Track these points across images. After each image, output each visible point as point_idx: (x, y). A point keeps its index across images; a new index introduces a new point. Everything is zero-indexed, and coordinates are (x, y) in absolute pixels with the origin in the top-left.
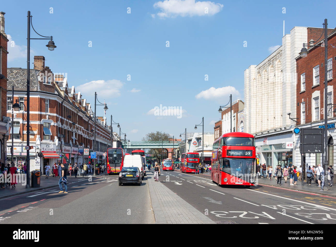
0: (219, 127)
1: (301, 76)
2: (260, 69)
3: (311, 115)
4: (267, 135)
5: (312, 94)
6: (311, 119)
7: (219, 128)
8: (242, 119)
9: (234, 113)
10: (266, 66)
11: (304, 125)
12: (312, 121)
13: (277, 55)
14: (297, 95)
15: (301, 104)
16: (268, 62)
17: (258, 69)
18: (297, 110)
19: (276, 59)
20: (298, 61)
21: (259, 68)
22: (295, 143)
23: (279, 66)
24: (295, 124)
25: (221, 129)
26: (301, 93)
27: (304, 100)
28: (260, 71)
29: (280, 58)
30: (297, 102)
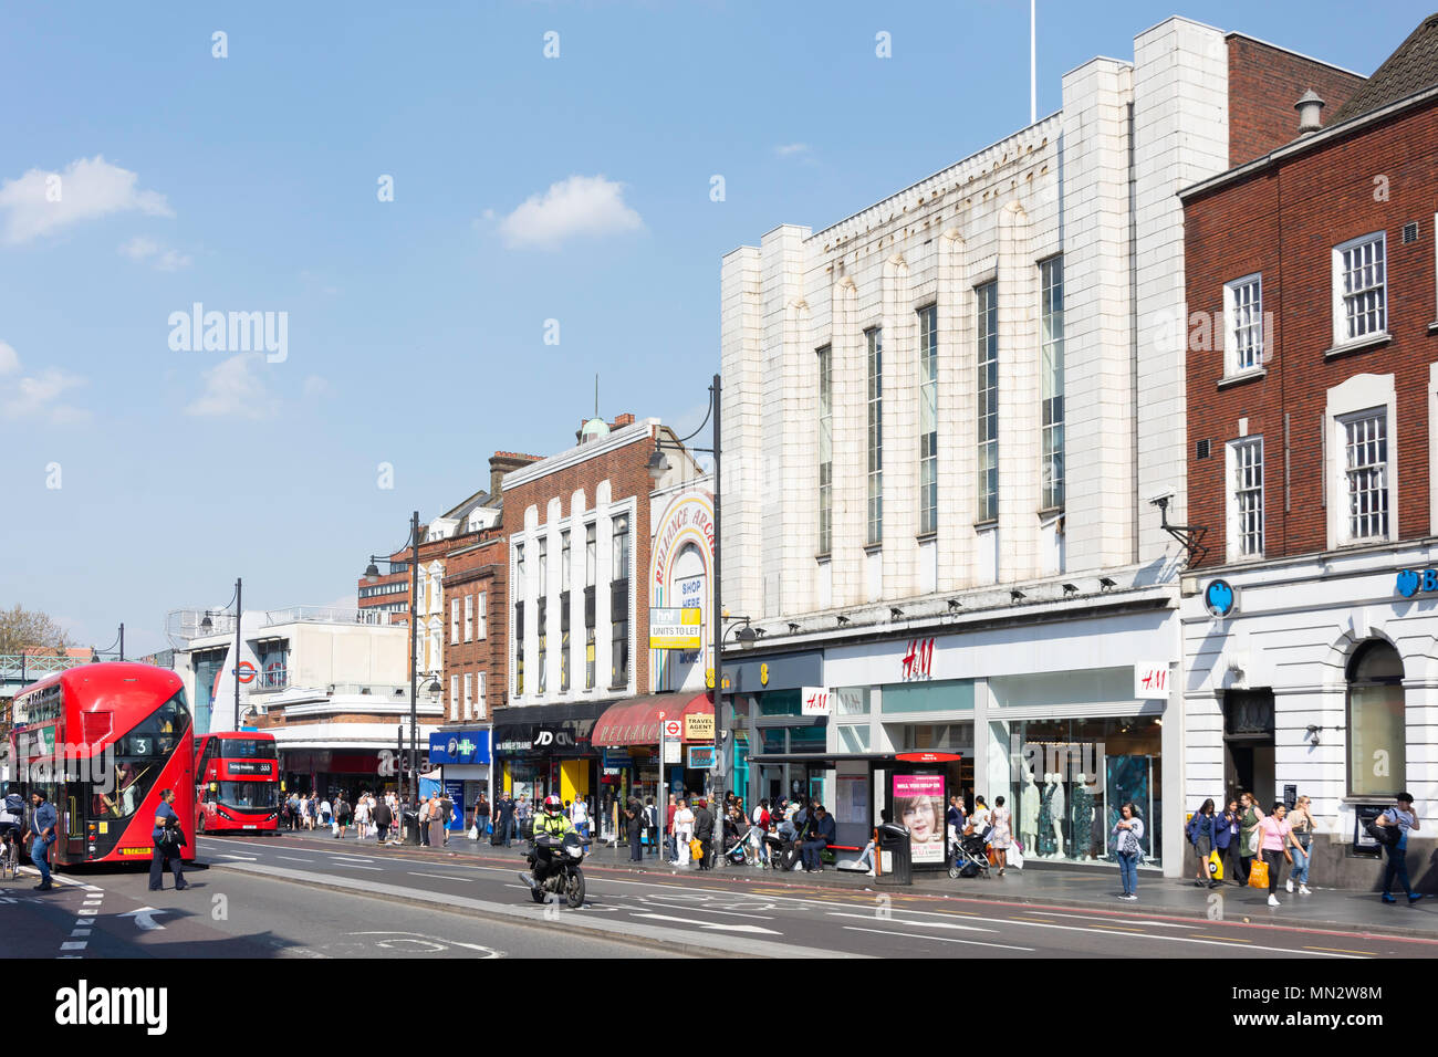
0: (491, 575)
1: (1222, 291)
2: (850, 248)
3: (1324, 508)
4: (947, 621)
5: (1331, 392)
6: (1325, 532)
7: (491, 580)
8: (691, 530)
9: (619, 495)
10: (898, 236)
11: (1256, 568)
12: (1331, 546)
13: (996, 171)
14: (1189, 397)
15: (1230, 452)
16: (915, 210)
17: (828, 249)
18: (1189, 482)
19: (991, 195)
20: (1196, 209)
21: (844, 245)
22: (1179, 667)
23: (1020, 234)
24: (1179, 560)
25: (499, 590)
26: (1222, 389)
27: (1249, 428)
28: (847, 261)
29: (1023, 190)
30: (1190, 437)
